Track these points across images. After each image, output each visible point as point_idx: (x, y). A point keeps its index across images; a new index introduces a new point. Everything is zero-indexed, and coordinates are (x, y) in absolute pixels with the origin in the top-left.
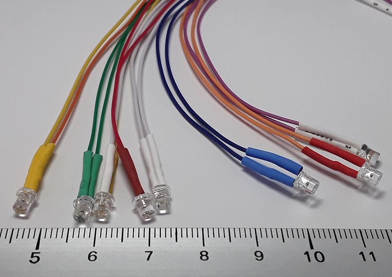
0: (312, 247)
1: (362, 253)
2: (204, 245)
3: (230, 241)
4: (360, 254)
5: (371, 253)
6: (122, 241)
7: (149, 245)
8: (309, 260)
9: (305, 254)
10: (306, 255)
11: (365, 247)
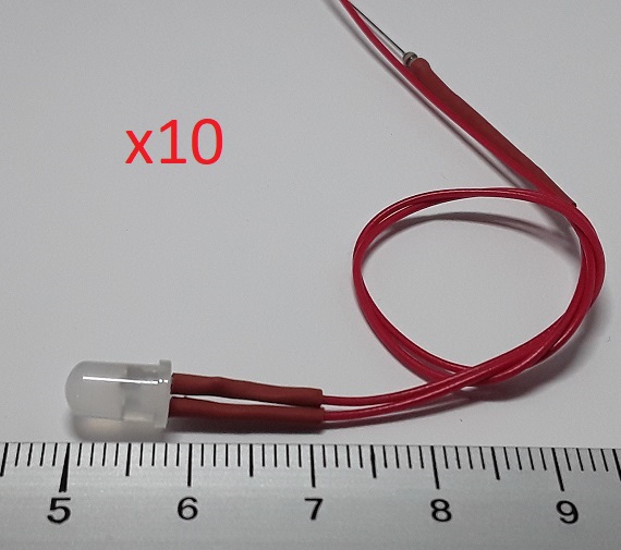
6: (251, 474)
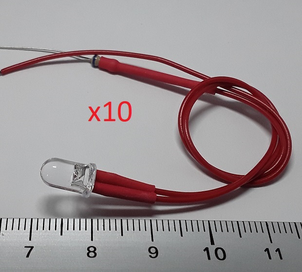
0: (212, 243)
1: (267, 250)
2: (92, 240)
3: (122, 235)
5: (278, 250)
7: (30, 240)
8: (209, 258)
10: (206, 252)
11: (271, 242)
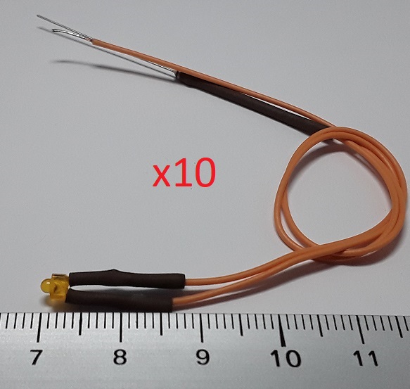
0: (283, 344)
1: (357, 353)
2: (121, 341)
3: (161, 334)
4: (355, 354)
5: (372, 353)
7: (38, 341)
8: (278, 365)
9: (272, 354)
10: (274, 356)
11: (363, 343)
